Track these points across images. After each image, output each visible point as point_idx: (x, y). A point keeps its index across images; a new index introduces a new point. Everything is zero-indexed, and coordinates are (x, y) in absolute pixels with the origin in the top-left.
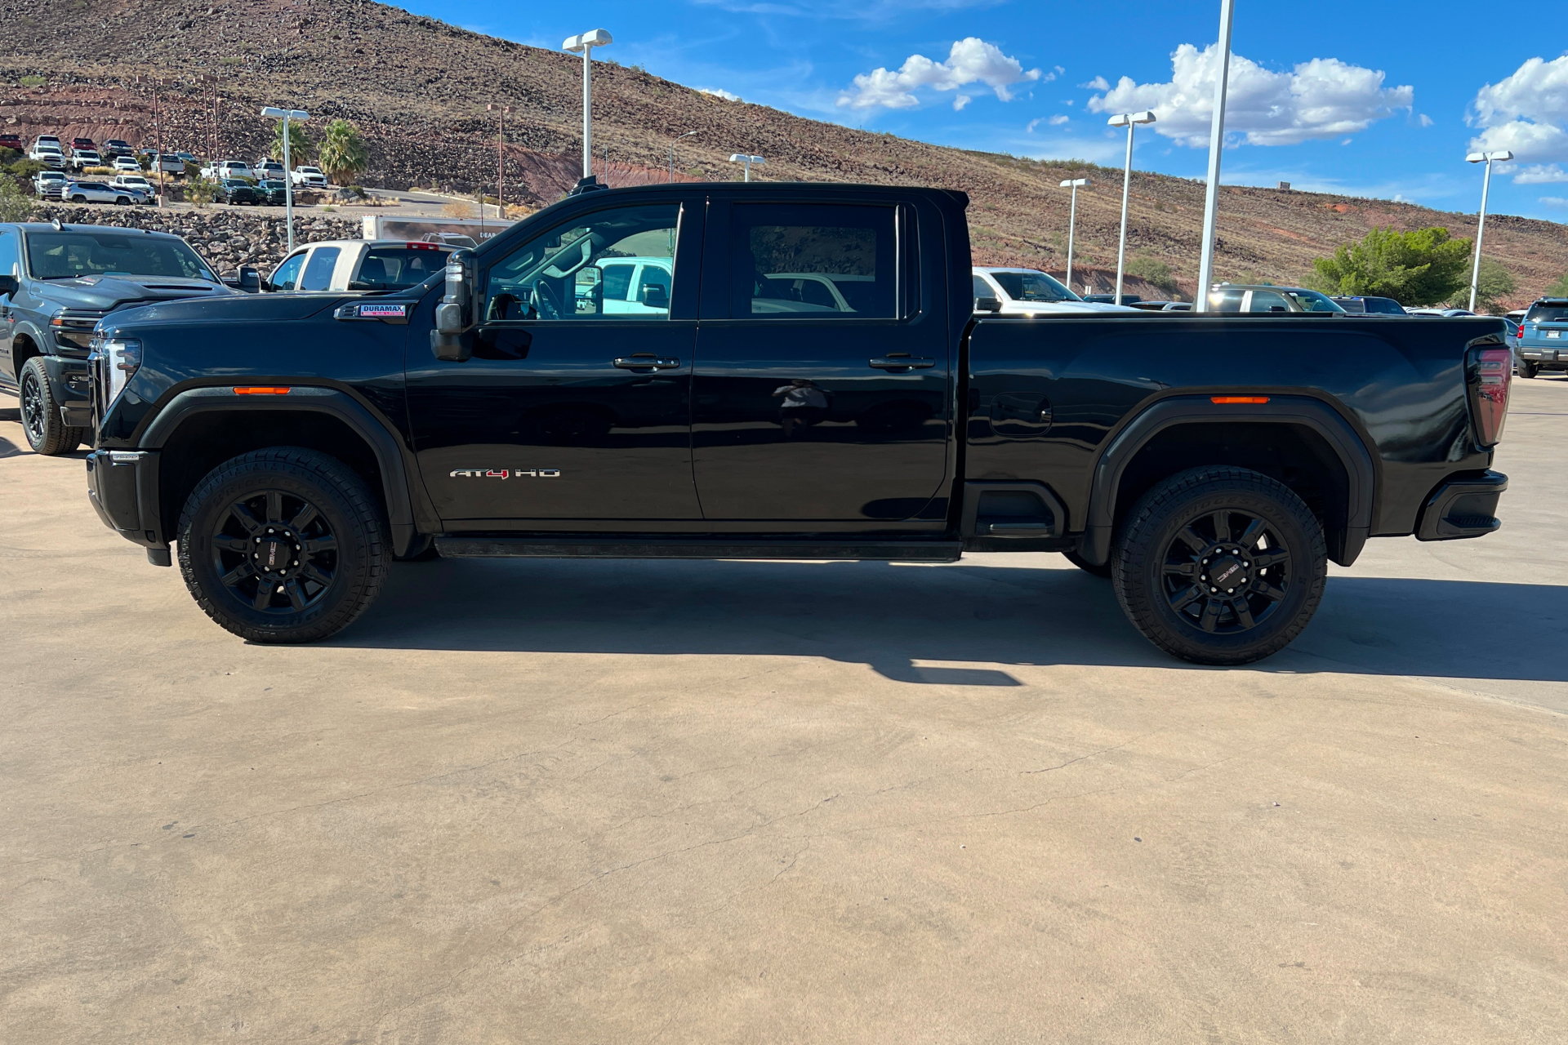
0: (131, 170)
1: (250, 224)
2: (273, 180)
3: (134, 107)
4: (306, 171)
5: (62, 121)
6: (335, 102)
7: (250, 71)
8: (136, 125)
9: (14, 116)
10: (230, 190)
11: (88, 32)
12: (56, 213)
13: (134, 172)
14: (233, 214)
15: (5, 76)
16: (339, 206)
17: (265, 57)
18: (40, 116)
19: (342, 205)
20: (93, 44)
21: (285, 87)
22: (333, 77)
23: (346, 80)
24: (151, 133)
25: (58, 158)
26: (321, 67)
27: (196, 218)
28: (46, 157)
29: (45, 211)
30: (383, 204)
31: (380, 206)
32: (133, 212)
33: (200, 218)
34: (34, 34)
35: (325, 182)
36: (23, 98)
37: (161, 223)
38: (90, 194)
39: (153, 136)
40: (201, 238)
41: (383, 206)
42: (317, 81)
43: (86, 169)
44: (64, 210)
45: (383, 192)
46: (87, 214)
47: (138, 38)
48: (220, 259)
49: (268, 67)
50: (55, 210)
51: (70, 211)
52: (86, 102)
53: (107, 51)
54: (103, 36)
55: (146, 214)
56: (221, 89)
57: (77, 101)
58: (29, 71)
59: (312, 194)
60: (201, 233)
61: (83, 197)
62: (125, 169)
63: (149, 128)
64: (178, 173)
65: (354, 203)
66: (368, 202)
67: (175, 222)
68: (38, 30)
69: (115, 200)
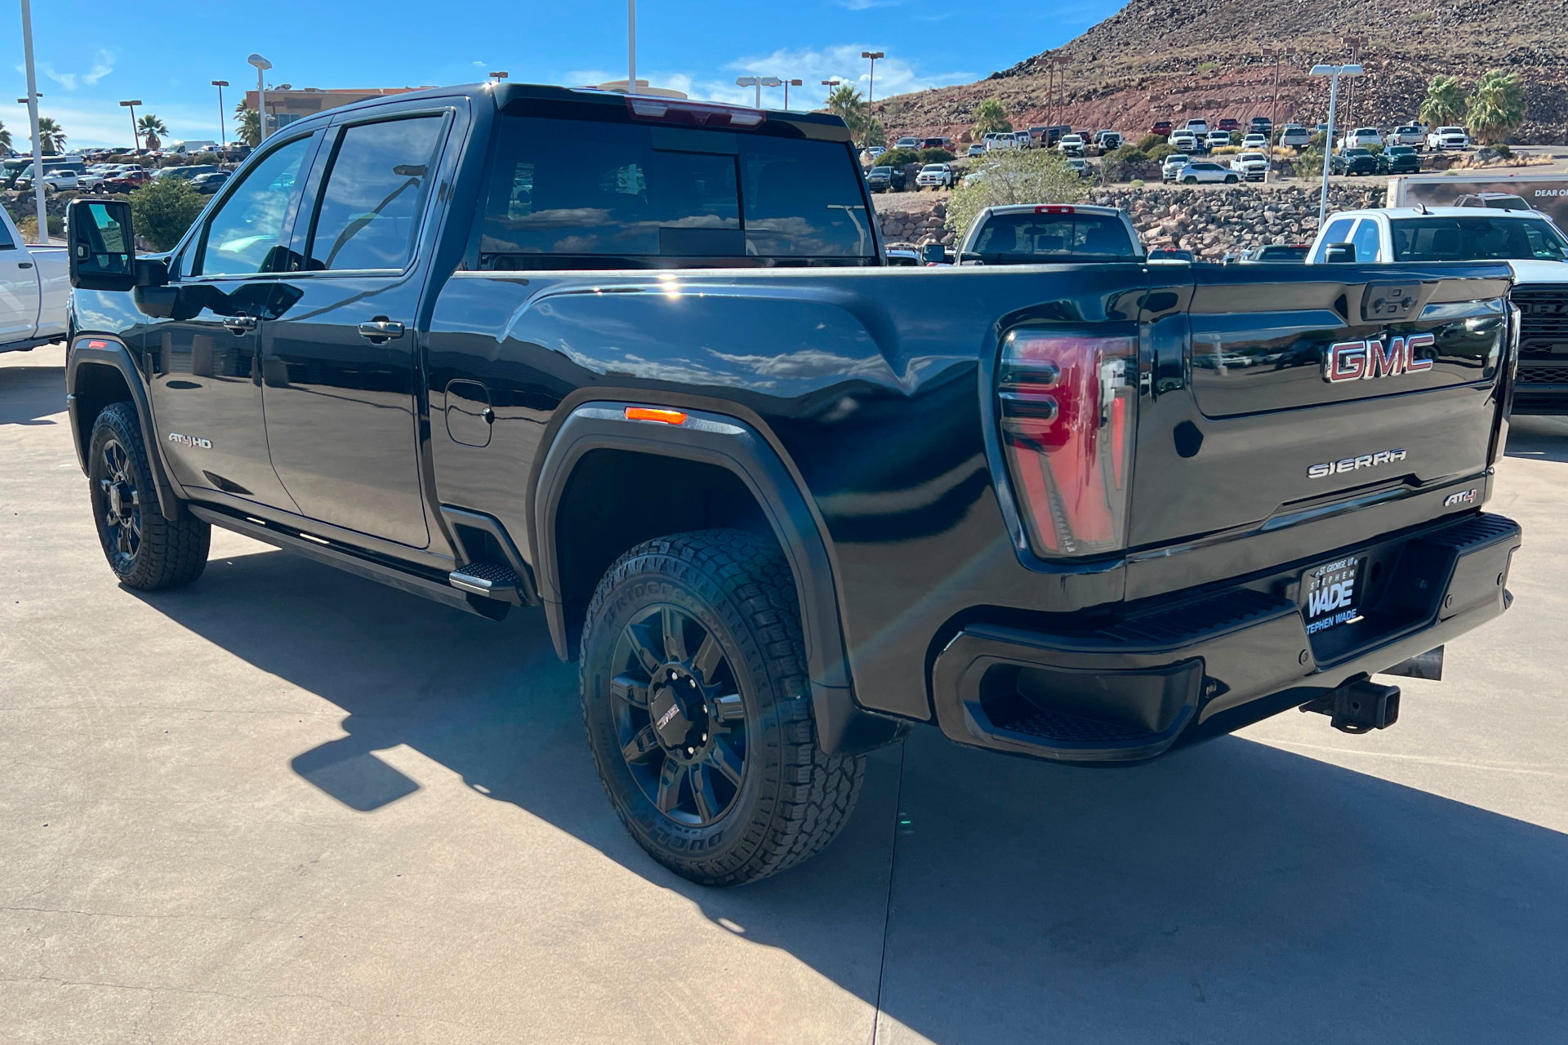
0: (1256, 147)
1: (1351, 196)
2: (1404, 145)
3: (1293, 80)
4: (1444, 132)
5: (1222, 104)
6: (1528, 48)
7: (1437, 26)
8: (1291, 100)
9: (1181, 103)
10: (1348, 160)
11: (1284, 9)
12: (1163, 196)
13: (1258, 149)
14: (1336, 186)
15: (1188, 65)
16: (1472, 169)
17: (1458, 8)
18: (1203, 101)
19: (1476, 168)
20: (1286, 21)
21: (1472, 38)
22: (1534, 19)
23: (1550, 20)
24: (1304, 107)
25: (1190, 140)
26: (1522, 9)
27: (1296, 192)
28: (1180, 141)
29: (1154, 195)
30: (1529, 163)
31: (1524, 165)
32: (1235, 190)
33: (1300, 192)
34: (1233, 20)
35: (1466, 142)
36: (1193, 85)
37: (1260, 199)
38: (1201, 175)
39: (1306, 109)
40: (1296, 214)
41: (1529, 166)
42: (1514, 25)
43: (1214, 149)
44: (1170, 192)
45: (1532, 149)
46: (1191, 195)
47: (1333, 8)
48: (1309, 236)
49: (1459, 19)
50: (1163, 193)
51: (1176, 193)
52: (1249, 81)
53: (1299, 26)
54: (1297, 11)
55: (1247, 192)
56: (1397, 51)
57: (1240, 82)
58: (1210, 57)
59: (1446, 158)
60: (1297, 208)
61: (1194, 178)
62: (1251, 147)
63: (1303, 102)
64: (1303, 146)
65: (1493, 165)
66: (1512, 162)
67: (1274, 198)
68: (1238, 15)
69: (1223, 180)
